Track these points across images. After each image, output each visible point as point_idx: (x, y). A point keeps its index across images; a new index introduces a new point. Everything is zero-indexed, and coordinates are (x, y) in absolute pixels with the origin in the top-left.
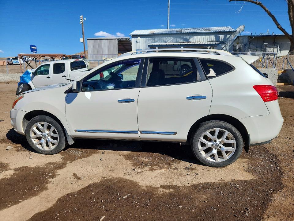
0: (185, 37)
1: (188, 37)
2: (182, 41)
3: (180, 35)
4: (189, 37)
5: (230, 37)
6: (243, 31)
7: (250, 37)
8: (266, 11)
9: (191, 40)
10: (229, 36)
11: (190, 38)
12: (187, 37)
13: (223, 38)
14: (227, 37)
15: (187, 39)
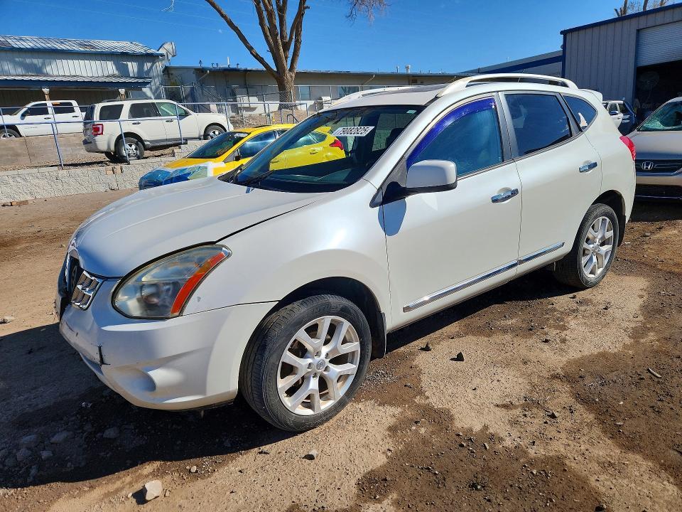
0: (28, 61)
1: (37, 61)
2: (20, 71)
3: (9, 55)
4: (40, 61)
5: (151, 67)
6: (174, 56)
7: (200, 71)
8: (222, 15)
9: (48, 69)
10: (149, 64)
11: (44, 64)
12: (35, 61)
13: (136, 70)
14: (145, 69)
15: (35, 65)
